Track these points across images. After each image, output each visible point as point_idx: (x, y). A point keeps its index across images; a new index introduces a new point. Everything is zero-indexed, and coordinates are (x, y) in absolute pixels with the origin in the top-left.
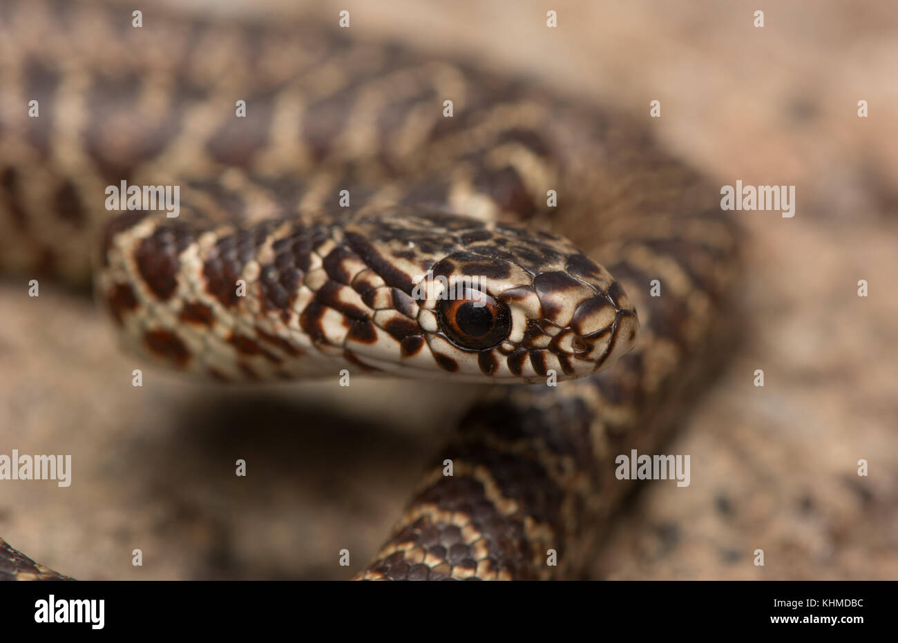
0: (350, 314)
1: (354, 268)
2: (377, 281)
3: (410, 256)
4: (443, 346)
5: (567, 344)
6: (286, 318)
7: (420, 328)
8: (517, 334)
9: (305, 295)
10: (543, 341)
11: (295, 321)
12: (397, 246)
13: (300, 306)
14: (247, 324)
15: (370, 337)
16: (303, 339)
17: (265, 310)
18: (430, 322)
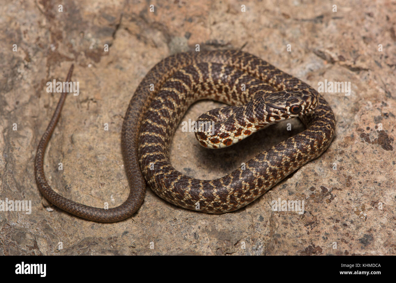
0: (274, 117)
1: (272, 109)
2: (277, 110)
3: (280, 104)
4: (292, 115)
5: (312, 107)
6: (263, 121)
7: (287, 114)
8: (303, 109)
9: (265, 117)
10: (308, 108)
11: (265, 121)
12: (277, 103)
13: (265, 118)
14: (257, 124)
15: (280, 118)
16: (267, 123)
17: (259, 121)
18: (289, 113)
